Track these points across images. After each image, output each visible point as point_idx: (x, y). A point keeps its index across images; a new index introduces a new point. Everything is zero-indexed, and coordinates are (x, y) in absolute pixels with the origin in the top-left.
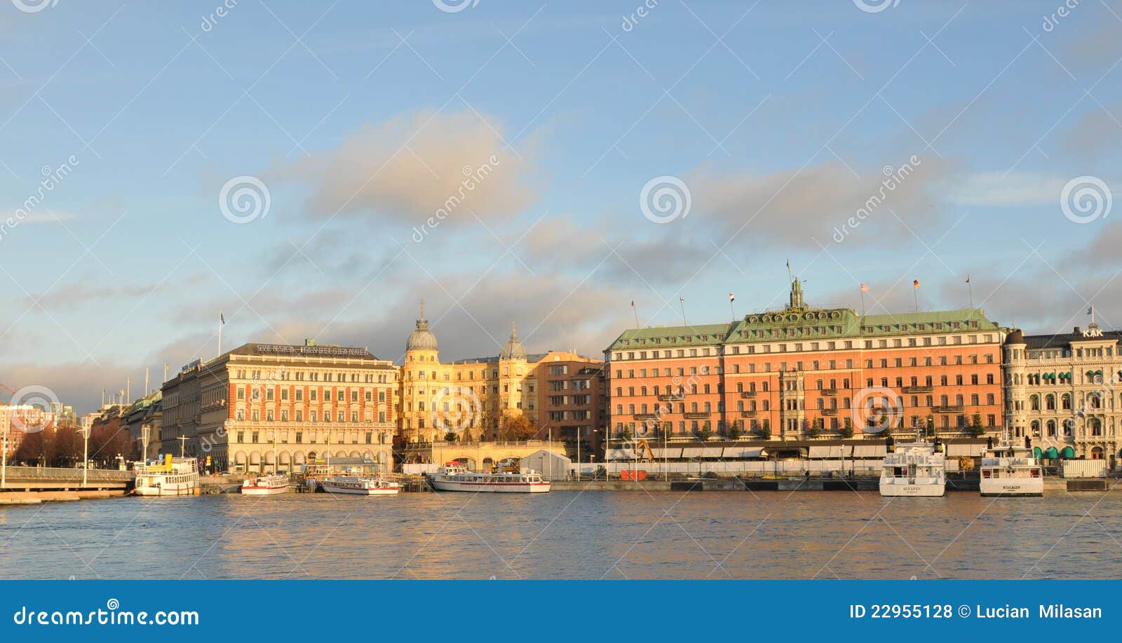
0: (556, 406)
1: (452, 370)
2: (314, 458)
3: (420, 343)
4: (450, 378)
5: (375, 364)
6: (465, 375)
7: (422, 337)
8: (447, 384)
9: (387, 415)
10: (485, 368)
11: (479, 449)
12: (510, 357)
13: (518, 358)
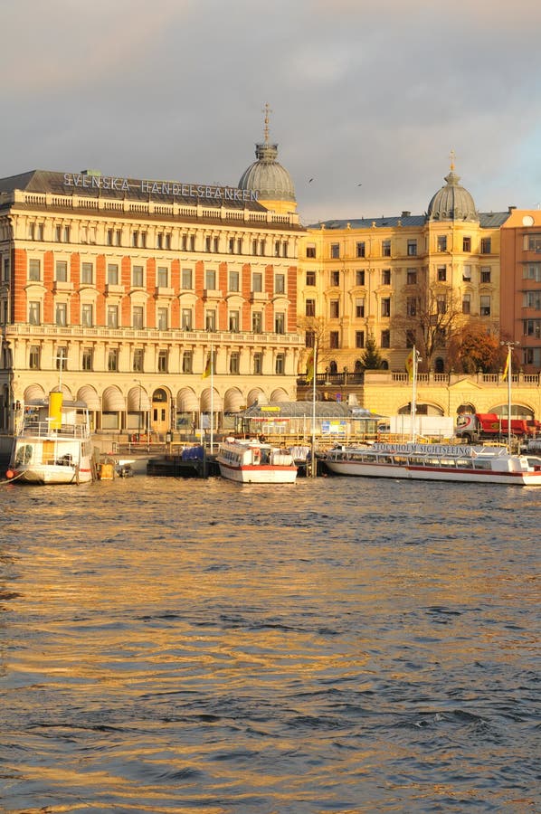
1: (322, 239)
2: (164, 400)
3: (269, 187)
4: (318, 254)
5: (269, 220)
6: (349, 249)
7: (271, 176)
8: (311, 266)
9: (289, 320)
10: (390, 236)
11: (451, 387)
12: (452, 216)
13: (465, 218)
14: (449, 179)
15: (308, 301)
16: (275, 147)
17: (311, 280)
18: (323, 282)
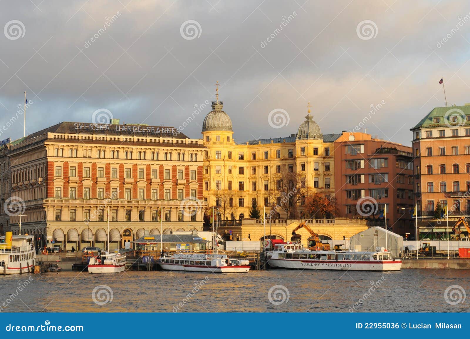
0: (353, 184)
1: (247, 150)
2: (129, 235)
3: (216, 124)
4: (245, 158)
5: (187, 143)
6: (260, 155)
7: (218, 118)
8: (242, 164)
9: (198, 193)
10: (279, 148)
11: (287, 226)
12: (307, 137)
13: (315, 137)
14: (308, 118)
15: (240, 183)
16: (222, 103)
17: (241, 171)
18: (247, 172)
